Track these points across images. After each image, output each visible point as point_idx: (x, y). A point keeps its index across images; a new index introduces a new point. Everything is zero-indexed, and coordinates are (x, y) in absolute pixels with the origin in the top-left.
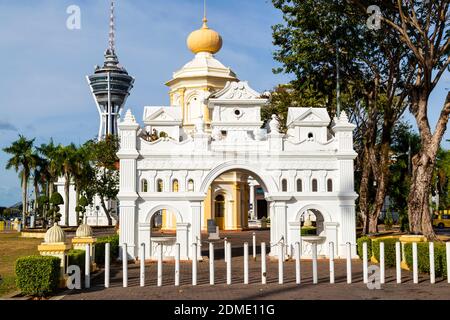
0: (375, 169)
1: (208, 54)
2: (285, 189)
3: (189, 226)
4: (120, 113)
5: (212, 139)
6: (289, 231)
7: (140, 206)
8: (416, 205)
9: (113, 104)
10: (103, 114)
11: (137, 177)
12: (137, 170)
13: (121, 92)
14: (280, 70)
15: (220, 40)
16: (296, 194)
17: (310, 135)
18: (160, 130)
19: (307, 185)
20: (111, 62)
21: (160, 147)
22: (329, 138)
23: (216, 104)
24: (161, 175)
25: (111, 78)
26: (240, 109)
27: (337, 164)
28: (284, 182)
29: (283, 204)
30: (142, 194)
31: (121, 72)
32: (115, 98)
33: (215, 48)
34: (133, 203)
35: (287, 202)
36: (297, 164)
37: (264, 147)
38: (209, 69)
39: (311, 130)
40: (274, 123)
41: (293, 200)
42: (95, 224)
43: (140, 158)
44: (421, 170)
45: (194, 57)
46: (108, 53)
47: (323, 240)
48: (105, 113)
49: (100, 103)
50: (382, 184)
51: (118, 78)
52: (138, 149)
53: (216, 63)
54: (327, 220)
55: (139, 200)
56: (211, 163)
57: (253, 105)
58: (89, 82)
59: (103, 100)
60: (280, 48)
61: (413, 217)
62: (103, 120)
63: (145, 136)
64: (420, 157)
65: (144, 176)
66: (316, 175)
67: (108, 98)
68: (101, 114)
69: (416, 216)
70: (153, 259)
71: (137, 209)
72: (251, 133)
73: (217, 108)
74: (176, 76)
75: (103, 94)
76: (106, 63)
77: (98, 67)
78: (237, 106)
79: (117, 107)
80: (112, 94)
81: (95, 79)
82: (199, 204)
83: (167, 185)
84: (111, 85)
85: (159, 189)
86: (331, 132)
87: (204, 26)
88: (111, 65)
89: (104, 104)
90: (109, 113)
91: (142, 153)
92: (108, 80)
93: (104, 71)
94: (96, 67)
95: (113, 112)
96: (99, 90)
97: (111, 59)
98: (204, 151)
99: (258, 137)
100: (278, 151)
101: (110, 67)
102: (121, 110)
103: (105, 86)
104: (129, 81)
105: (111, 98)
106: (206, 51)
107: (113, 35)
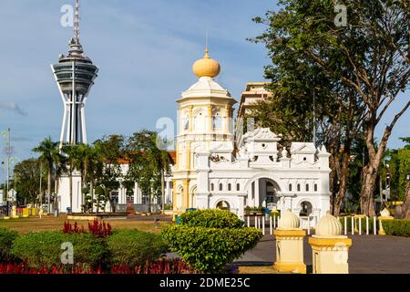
0: (339, 172)
1: (209, 78)
2: (290, 190)
4: (84, 102)
5: (249, 161)
7: (211, 198)
8: (365, 199)
9: (77, 93)
10: (67, 102)
11: (209, 182)
12: (209, 178)
13: (87, 81)
15: (219, 68)
16: (297, 192)
17: (305, 159)
18: (220, 155)
19: (303, 187)
20: (75, 51)
21: (221, 165)
22: (315, 161)
24: (222, 181)
25: (76, 67)
26: (266, 144)
27: (320, 175)
28: (290, 185)
29: (290, 198)
30: (211, 192)
31: (85, 61)
32: (79, 87)
33: (215, 73)
34: (207, 197)
35: (292, 197)
37: (279, 165)
38: (212, 91)
39: (305, 156)
40: (284, 152)
41: (295, 196)
43: (211, 171)
44: (369, 176)
46: (73, 42)
47: (311, 219)
48: (69, 102)
49: (64, 92)
50: (344, 183)
51: (83, 68)
52: (209, 166)
53: (216, 86)
54: (314, 207)
55: (210, 195)
56: (250, 175)
57: (273, 141)
58: (54, 71)
59: (67, 88)
61: (364, 206)
62: (66, 109)
63: (212, 159)
64: (368, 167)
65: (212, 181)
66: (308, 182)
67: (73, 87)
68: (65, 103)
69: (365, 206)
71: (209, 200)
72: (271, 158)
74: (185, 95)
75: (68, 83)
76: (71, 52)
77: (63, 56)
78: (264, 143)
79: (81, 96)
80: (76, 83)
81: (60, 68)
82: (243, 198)
83: (225, 187)
84: (75, 74)
85: (221, 189)
86: (316, 157)
87: (206, 56)
88: (75, 54)
89: (68, 93)
90: (73, 102)
91: (212, 168)
92: (73, 69)
93: (69, 60)
94: (60, 55)
95: (77, 100)
96: (63, 79)
97: (76, 48)
98: (246, 167)
99: (275, 160)
100: (287, 168)
101: (75, 56)
102: (85, 99)
103: (69, 75)
104: (93, 70)
105: (75, 86)
106: (207, 76)
107: (77, 25)
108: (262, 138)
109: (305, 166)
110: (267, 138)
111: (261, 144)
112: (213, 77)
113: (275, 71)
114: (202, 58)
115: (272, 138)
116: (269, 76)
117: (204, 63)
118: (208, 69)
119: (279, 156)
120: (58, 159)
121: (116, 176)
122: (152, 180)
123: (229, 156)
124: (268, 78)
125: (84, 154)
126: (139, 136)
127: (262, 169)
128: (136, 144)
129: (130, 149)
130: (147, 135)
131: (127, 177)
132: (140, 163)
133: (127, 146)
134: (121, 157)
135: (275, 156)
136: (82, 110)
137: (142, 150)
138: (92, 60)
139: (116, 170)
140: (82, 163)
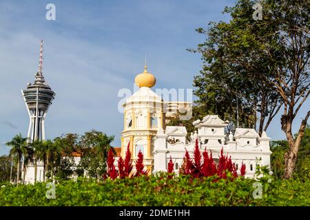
1: (148, 88)
4: (44, 116)
9: (40, 110)
10: (32, 117)
12: (167, 158)
13: (47, 102)
15: (155, 80)
17: (248, 142)
18: (176, 138)
20: (39, 81)
21: (177, 147)
22: (257, 144)
24: (177, 161)
25: (39, 92)
26: (215, 129)
27: (262, 157)
31: (46, 88)
32: (41, 106)
33: (152, 84)
36: (243, 157)
37: (227, 148)
39: (248, 140)
40: (231, 136)
43: (168, 152)
44: (290, 161)
46: (38, 75)
48: (34, 116)
49: (30, 109)
51: (44, 93)
52: (167, 147)
57: (221, 127)
58: (23, 94)
59: (33, 107)
60: (198, 88)
62: (32, 121)
64: (289, 154)
66: (252, 162)
67: (36, 106)
68: (31, 117)
72: (219, 141)
75: (33, 103)
76: (36, 81)
77: (30, 84)
78: (213, 127)
79: (42, 112)
80: (39, 103)
81: (28, 92)
84: (39, 97)
86: (258, 141)
87: (145, 71)
88: (39, 83)
89: (33, 110)
90: (36, 117)
91: (169, 149)
92: (37, 93)
93: (35, 87)
94: (28, 84)
95: (39, 115)
96: (30, 100)
97: (40, 79)
99: (223, 143)
100: (234, 150)
102: (45, 114)
103: (35, 97)
104: (51, 94)
105: (38, 105)
106: (146, 86)
107: (41, 62)
108: (212, 124)
109: (248, 148)
110: (216, 124)
111: (211, 129)
112: (150, 87)
113: (203, 80)
114: (142, 72)
115: (221, 124)
116: (197, 84)
117: (144, 77)
118: (146, 80)
119: (227, 139)
120: (26, 151)
121: (71, 165)
122: (98, 168)
123: (183, 139)
124: (197, 85)
125: (47, 147)
126: (89, 134)
127: (212, 150)
128: (87, 140)
129: (82, 144)
130: (95, 134)
131: (79, 166)
132: (89, 156)
133: (80, 142)
134: (75, 151)
135: (223, 140)
136: (43, 122)
137: (91, 146)
138: (50, 86)
139: (70, 161)
140: (45, 155)
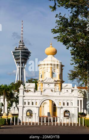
3: (36, 114)
4: (25, 67)
6: (61, 116)
7: (24, 108)
9: (22, 63)
10: (18, 67)
11: (23, 101)
12: (23, 100)
13: (25, 58)
14: (73, 64)
15: (56, 51)
16: (63, 106)
18: (29, 89)
19: (66, 104)
20: (21, 45)
21: (29, 94)
22: (72, 92)
23: (43, 83)
24: (29, 101)
25: (21, 52)
26: (50, 84)
28: (60, 103)
29: (59, 109)
30: (24, 106)
31: (26, 50)
32: (23, 61)
34: (22, 108)
35: (60, 108)
36: (63, 98)
37: (55, 94)
38: (52, 61)
39: (67, 90)
41: (62, 108)
42: (14, 113)
43: (24, 96)
45: (47, 57)
46: (20, 42)
48: (19, 67)
49: (17, 62)
51: (24, 52)
52: (23, 94)
55: (24, 107)
56: (42, 98)
59: (18, 61)
62: (18, 70)
63: (25, 91)
65: (25, 101)
66: (68, 101)
68: (17, 67)
70: (27, 122)
71: (23, 109)
73: (43, 84)
75: (18, 59)
76: (20, 46)
77: (16, 48)
79: (24, 64)
80: (22, 59)
82: (38, 108)
83: (31, 103)
84: (21, 55)
85: (29, 104)
87: (51, 46)
88: (21, 46)
89: (18, 63)
90: (20, 67)
91: (24, 95)
92: (20, 53)
93: (19, 49)
94: (15, 47)
95: (22, 66)
96: (17, 57)
97: (22, 44)
98: (40, 95)
99: (53, 91)
100: (58, 95)
101: (21, 47)
102: (25, 65)
103: (19, 56)
104: (29, 53)
105: (21, 60)
106: (51, 55)
107: (22, 34)
108: (48, 82)
109: (67, 94)
110: (50, 82)
111: (47, 84)
112: (53, 55)
115: (53, 82)
117: (49, 49)
123: (33, 90)
127: (47, 96)
136: (24, 70)
138: (28, 49)
